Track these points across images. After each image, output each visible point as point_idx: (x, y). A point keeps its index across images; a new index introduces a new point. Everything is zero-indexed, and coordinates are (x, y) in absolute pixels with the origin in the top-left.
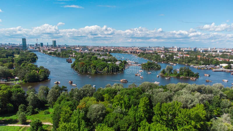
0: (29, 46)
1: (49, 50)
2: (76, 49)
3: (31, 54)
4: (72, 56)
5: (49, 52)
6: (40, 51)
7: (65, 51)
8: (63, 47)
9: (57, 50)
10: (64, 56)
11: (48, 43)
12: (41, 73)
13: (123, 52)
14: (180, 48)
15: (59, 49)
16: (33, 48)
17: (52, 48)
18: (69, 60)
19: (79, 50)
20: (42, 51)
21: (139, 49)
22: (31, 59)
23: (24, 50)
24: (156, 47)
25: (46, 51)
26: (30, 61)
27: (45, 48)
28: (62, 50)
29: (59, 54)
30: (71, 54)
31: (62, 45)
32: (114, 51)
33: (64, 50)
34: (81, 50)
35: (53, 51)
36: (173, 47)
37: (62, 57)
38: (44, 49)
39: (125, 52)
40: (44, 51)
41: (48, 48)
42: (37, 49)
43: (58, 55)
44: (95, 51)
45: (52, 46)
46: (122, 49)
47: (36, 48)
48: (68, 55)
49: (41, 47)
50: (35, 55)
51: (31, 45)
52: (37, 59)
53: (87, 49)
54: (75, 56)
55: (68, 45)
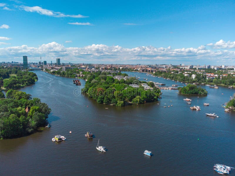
0: (32, 65)
1: (52, 68)
2: (82, 67)
3: (30, 74)
4: (79, 76)
5: (52, 71)
6: (42, 70)
7: (71, 69)
8: (68, 66)
9: (62, 68)
10: (70, 75)
11: (51, 61)
12: (32, 113)
13: (133, 70)
14: (192, 66)
15: (64, 68)
16: (36, 66)
17: (56, 66)
18: (76, 81)
19: (85, 68)
20: (44, 69)
21: (149, 67)
22: (28, 81)
23: (25, 69)
24: (163, 65)
25: (49, 70)
26: (26, 84)
27: (49, 67)
28: (67, 68)
29: (63, 73)
30: (78, 73)
31: (66, 63)
32: (123, 69)
33: (69, 68)
34: (88, 69)
35: (57, 69)
36: (181, 65)
37: (68, 77)
38: (47, 67)
39: (135, 71)
40: (47, 70)
41: (52, 66)
42: (40, 68)
43: (63, 75)
44: (103, 69)
45: (56, 64)
46: (129, 67)
47: (38, 67)
48: (74, 74)
49: (44, 66)
50: (35, 75)
51: (34, 64)
52: (36, 80)
53: (94, 67)
54: (83, 76)
55: (72, 63)
